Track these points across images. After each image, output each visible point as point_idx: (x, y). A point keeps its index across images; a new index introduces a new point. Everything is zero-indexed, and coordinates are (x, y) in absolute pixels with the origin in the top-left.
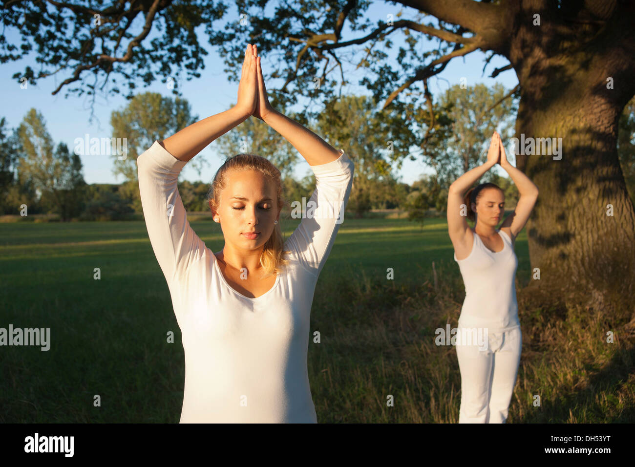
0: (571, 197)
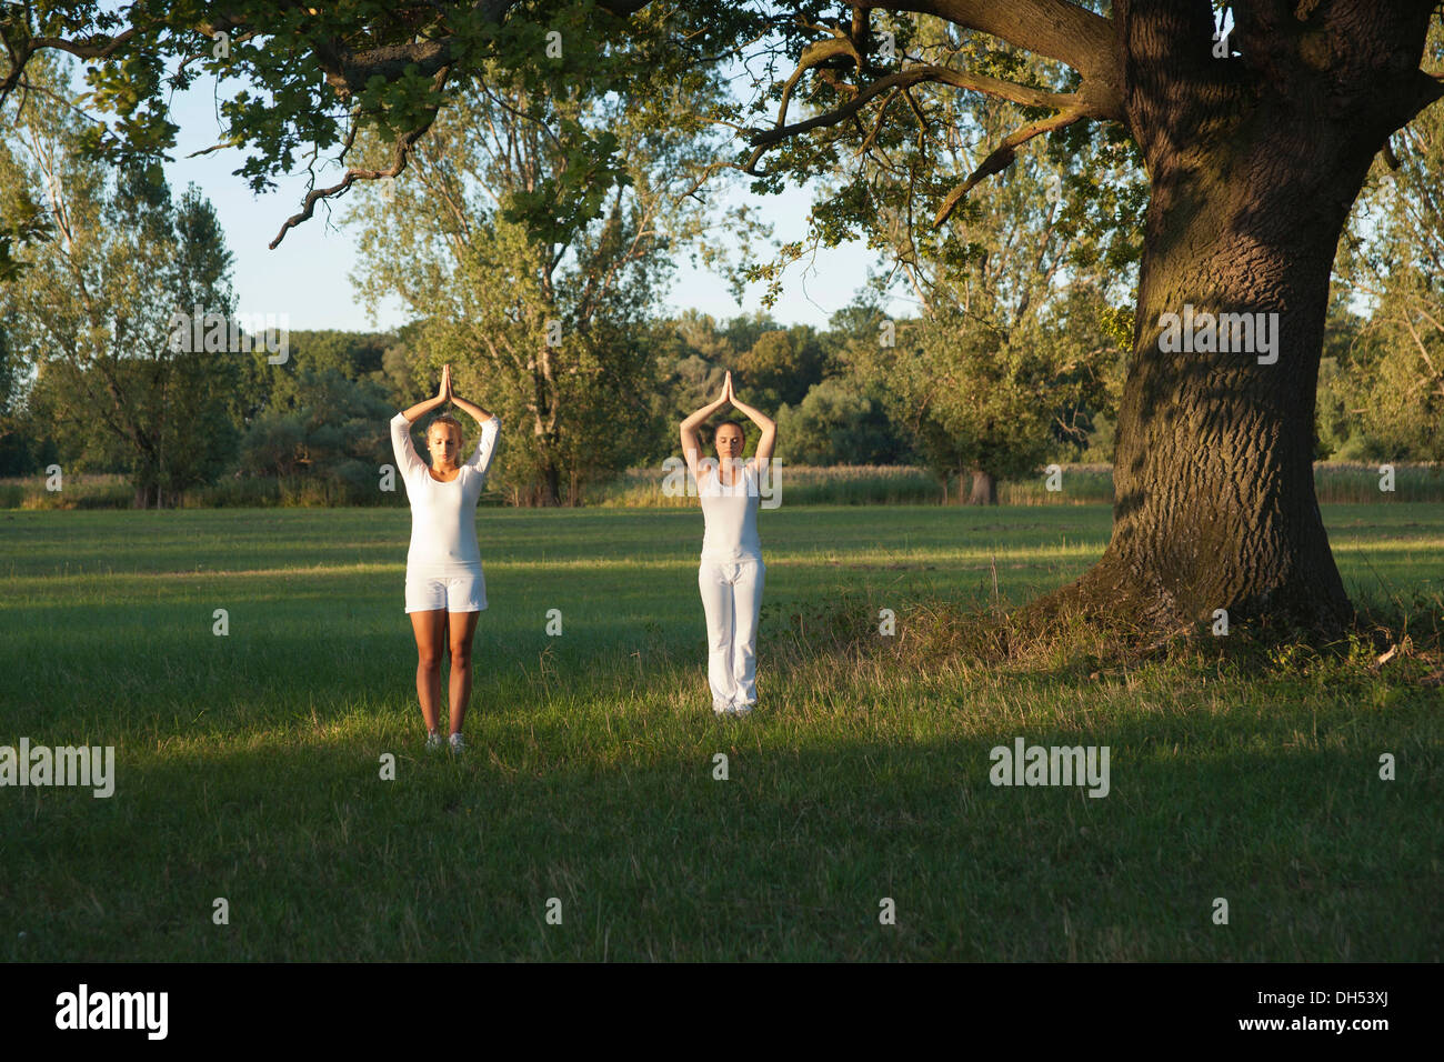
0: (1159, 425)
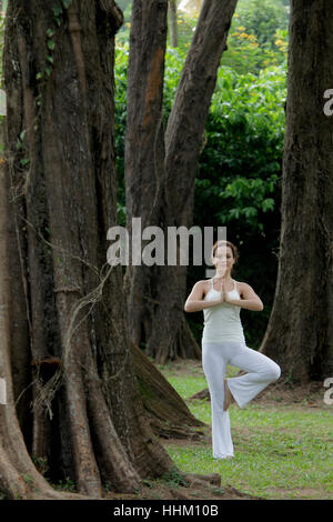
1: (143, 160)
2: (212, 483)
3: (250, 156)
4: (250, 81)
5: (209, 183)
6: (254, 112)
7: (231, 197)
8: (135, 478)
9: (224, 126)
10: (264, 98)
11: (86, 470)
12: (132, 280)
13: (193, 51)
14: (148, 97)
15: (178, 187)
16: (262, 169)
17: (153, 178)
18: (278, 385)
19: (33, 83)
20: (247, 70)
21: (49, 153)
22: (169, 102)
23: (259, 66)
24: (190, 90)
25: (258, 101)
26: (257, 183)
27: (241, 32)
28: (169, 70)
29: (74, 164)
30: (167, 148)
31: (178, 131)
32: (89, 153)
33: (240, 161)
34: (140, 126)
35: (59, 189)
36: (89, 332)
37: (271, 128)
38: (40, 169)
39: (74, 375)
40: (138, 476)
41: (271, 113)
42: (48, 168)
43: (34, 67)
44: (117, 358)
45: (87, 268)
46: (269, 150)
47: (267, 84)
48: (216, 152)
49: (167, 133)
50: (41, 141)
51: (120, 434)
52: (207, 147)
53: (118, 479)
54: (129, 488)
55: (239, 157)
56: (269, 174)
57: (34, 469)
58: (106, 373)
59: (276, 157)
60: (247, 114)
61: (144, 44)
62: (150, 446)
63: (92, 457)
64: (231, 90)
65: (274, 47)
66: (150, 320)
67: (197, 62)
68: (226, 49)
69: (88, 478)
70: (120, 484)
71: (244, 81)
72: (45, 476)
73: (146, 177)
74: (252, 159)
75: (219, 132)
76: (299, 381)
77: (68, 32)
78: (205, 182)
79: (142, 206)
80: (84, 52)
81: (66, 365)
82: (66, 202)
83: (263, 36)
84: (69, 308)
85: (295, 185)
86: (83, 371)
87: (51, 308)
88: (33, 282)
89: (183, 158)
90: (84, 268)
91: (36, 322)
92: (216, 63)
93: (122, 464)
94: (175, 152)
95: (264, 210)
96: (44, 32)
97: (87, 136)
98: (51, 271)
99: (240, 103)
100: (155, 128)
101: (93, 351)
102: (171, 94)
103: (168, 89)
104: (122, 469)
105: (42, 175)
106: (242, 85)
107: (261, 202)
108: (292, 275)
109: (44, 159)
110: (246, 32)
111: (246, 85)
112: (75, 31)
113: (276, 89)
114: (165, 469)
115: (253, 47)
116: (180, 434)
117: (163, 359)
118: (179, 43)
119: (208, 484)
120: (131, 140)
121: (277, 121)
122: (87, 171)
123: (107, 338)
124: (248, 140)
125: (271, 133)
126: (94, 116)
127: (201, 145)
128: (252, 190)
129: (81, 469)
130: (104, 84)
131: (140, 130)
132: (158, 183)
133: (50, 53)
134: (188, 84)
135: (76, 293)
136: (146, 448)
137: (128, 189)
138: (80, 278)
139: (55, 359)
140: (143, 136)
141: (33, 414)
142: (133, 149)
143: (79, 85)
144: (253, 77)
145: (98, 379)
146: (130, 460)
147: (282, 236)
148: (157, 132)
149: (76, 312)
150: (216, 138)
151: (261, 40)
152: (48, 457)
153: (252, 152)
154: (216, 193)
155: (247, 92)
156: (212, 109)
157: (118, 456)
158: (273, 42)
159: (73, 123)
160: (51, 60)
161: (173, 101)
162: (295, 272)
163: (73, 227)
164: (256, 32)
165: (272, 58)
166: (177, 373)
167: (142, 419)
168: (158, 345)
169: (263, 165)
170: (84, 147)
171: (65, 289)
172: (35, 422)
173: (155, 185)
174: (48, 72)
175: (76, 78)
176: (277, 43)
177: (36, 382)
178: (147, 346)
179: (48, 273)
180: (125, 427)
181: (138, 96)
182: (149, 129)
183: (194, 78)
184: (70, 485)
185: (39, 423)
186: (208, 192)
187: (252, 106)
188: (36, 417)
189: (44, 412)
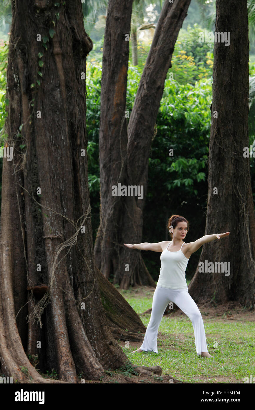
1: (112, 145)
2: (155, 373)
3: (188, 142)
4: (189, 89)
5: (159, 161)
6: (191, 111)
7: (175, 171)
8: (100, 369)
9: (170, 121)
10: (198, 101)
11: (66, 363)
12: (104, 230)
13: (147, 68)
14: (116, 100)
15: (137, 164)
16: (197, 151)
17: (119, 158)
18: (205, 304)
19: (28, 91)
20: (187, 81)
21: (39, 141)
22: (131, 104)
23: (196, 79)
24: (145, 96)
25: (194, 104)
26: (193, 161)
27: (183, 55)
28: (130, 82)
29: (57, 148)
30: (129, 137)
31: (137, 124)
32: (68, 141)
33: (181, 146)
34: (110, 121)
35: (46, 165)
36: (68, 266)
37: (203, 123)
38: (33, 152)
39: (57, 296)
40: (102, 368)
41: (203, 112)
42: (39, 151)
43: (29, 80)
44: (88, 285)
45: (67, 221)
46: (202, 138)
47: (201, 92)
48: (164, 140)
49: (129, 126)
50: (34, 132)
51: (90, 338)
52: (157, 136)
53: (88, 370)
54: (96, 377)
55: (181, 143)
56: (202, 155)
57: (29, 363)
58: (80, 295)
59: (207, 143)
60: (186, 113)
61: (112, 63)
62: (111, 347)
63: (69, 354)
64: (175, 95)
65: (206, 65)
66: (117, 258)
67: (150, 75)
68: (171, 66)
69: (67, 369)
70: (90, 374)
71: (184, 89)
72: (37, 368)
73: (113, 157)
74: (189, 145)
75: (166, 125)
76: (220, 301)
77: (53, 55)
78: (156, 161)
79: (112, 178)
80: (64, 68)
81: (52, 290)
82: (52, 175)
83: (198, 57)
84: (54, 250)
85: (218, 163)
86: (63, 294)
87: (41, 250)
88: (29, 232)
89: (140, 144)
90: (65, 221)
91: (30, 260)
92: (164, 76)
93: (91, 359)
94: (135, 140)
95: (199, 180)
96: (36, 55)
97: (67, 129)
98: (41, 224)
99: (181, 105)
100: (120, 123)
101: (71, 280)
102: (132, 98)
103: (130, 95)
104: (91, 363)
105: (35, 156)
106: (182, 92)
107: (196, 175)
108: (216, 226)
109: (37, 145)
110: (186, 54)
111: (186, 92)
112: (58, 54)
113: (207, 95)
114: (122, 363)
115: (191, 65)
116: (135, 338)
117: (126, 285)
118: (139, 63)
119: (152, 373)
120: (103, 131)
121: (207, 118)
122: (66, 154)
123: (81, 271)
124: (187, 131)
125: (203, 126)
126: (72, 115)
127: (153, 135)
128: (190, 166)
129: (62, 363)
130: (79, 92)
131: (110, 124)
132: (123, 162)
133: (40, 69)
134: (144, 92)
135: (59, 239)
136: (108, 349)
137: (101, 166)
138: (61, 228)
139: (44, 286)
140: (112, 128)
141: (28, 324)
142: (105, 137)
143: (61, 92)
144: (191, 87)
145: (74, 299)
146: (97, 356)
147: (209, 199)
148: (122, 125)
149: (58, 252)
150: (164, 129)
151: (197, 60)
152: (39, 354)
153: (190, 140)
154: (164, 168)
155: (186, 97)
156: (161, 109)
157: (88, 353)
158: (205, 62)
159: (56, 119)
160: (41, 74)
161: (133, 103)
162: (218, 224)
163: (57, 193)
164: (194, 55)
165: (204, 73)
166: (136, 295)
167: (105, 328)
168: (123, 275)
169: (198, 149)
170: (64, 136)
171: (51, 236)
172: (30, 330)
173: (120, 163)
174: (39, 83)
175: (59, 87)
176: (208, 62)
177: (31, 301)
178: (115, 276)
179: (38, 225)
180: (93, 333)
181: (108, 100)
182: (116, 123)
183: (148, 87)
184: (54, 374)
185: (33, 331)
186: (159, 168)
187: (190, 107)
188: (30, 326)
189: (36, 323)
